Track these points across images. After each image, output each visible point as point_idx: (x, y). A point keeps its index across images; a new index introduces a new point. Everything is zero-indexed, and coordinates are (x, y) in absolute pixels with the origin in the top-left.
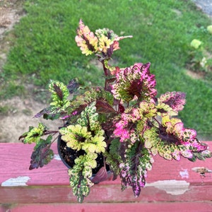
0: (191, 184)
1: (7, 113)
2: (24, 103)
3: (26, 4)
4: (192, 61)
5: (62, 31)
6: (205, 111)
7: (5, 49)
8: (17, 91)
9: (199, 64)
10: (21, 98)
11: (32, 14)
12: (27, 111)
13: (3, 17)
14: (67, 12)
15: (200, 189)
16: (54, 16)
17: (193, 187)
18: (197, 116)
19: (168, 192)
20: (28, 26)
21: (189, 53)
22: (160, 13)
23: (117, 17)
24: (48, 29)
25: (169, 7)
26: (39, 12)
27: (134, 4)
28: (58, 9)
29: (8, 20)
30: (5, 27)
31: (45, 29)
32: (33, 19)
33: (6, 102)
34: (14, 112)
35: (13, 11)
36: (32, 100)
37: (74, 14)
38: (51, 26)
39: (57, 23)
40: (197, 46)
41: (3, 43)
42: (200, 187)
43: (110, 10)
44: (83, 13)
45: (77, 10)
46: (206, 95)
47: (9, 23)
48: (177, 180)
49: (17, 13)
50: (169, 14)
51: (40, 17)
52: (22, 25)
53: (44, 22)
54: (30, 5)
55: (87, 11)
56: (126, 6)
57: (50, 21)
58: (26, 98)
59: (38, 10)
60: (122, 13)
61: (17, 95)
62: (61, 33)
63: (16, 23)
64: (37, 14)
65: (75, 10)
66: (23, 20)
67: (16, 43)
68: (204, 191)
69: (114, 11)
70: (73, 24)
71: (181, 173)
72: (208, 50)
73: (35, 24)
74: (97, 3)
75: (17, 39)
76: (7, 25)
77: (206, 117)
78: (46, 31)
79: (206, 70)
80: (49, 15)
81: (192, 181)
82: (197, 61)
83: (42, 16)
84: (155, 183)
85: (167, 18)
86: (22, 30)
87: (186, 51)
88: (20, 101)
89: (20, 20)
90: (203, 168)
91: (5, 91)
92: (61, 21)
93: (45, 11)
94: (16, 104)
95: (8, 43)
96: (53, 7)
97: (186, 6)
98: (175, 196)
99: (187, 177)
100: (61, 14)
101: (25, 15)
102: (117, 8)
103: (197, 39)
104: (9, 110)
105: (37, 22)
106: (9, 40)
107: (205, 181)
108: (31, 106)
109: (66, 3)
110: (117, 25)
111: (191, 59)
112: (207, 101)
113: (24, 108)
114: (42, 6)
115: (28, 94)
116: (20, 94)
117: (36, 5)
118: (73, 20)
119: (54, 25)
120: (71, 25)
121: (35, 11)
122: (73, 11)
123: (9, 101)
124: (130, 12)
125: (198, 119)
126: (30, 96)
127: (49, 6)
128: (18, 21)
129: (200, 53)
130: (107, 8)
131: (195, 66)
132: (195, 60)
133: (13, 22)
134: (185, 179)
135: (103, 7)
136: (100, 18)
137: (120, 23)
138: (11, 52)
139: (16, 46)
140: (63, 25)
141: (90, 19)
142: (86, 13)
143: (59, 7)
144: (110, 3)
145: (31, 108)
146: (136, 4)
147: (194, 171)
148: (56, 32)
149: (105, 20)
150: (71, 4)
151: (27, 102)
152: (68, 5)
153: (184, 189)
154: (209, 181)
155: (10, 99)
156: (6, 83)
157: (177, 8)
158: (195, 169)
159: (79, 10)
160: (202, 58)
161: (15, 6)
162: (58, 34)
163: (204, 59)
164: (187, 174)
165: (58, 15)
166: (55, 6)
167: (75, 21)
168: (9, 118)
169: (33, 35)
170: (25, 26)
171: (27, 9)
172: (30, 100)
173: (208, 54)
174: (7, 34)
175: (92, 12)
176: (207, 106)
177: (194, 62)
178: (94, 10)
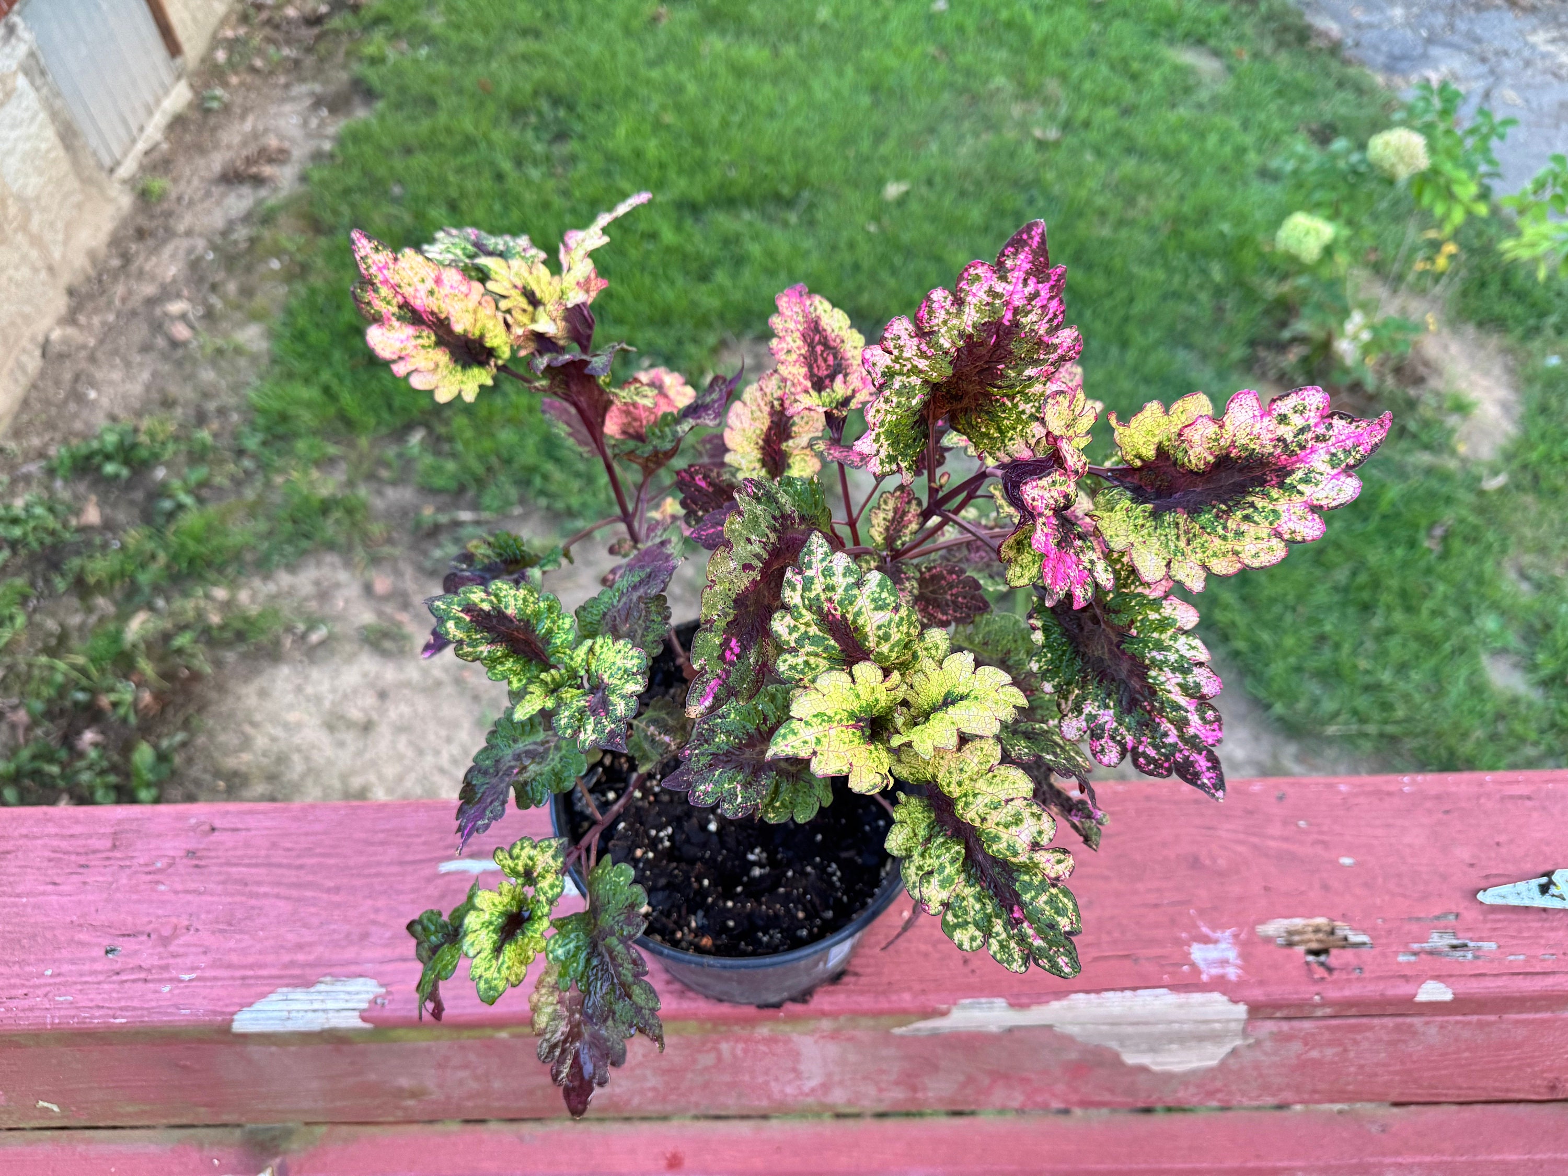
0: (1257, 1011)
1: (277, 643)
2: (368, 589)
3: (370, 50)
4: (1286, 334)
5: (566, 193)
6: (1367, 608)
7: (260, 301)
8: (330, 527)
9: (1325, 346)
10: (348, 564)
11: (398, 106)
12: (386, 635)
13: (248, 126)
14: (590, 84)
15: (1308, 1040)
16: (517, 112)
17: (1269, 1027)
18: (1322, 638)
19: (1131, 1059)
20: (381, 171)
21: (1272, 289)
22: (1104, 70)
23: (865, 100)
24: (487, 184)
25: (1153, 35)
26: (437, 91)
27: (960, 29)
28: (539, 73)
29: (273, 142)
30: (258, 181)
31: (470, 185)
32: (409, 129)
33: (271, 588)
34: (314, 638)
35: (300, 89)
36: (409, 572)
37: (629, 94)
38: (507, 166)
39: (539, 148)
40: (1310, 250)
41: (249, 269)
42: (1307, 1025)
43: (827, 66)
44: (680, 89)
45: (643, 71)
46: (1372, 526)
47: (279, 157)
48: (1174, 988)
49: (318, 102)
50: (1156, 77)
51: (442, 118)
52: (347, 165)
53: (469, 143)
54: (392, 55)
55: (698, 77)
56: (913, 42)
57: (497, 135)
58: (375, 561)
59: (433, 80)
60: (891, 81)
61: (331, 546)
62: (558, 202)
63: (317, 156)
64: (431, 103)
65: (633, 75)
66: (356, 137)
67: (319, 262)
68: (1330, 1052)
69: (849, 71)
70: (625, 152)
71: (1198, 953)
72: (1378, 269)
73: (419, 160)
74: (755, 32)
75: (323, 242)
76: (267, 170)
77: (1370, 645)
78: (480, 194)
79: (1370, 383)
80: (491, 108)
81: (1258, 994)
82: (1320, 335)
83: (453, 114)
84: (1055, 1005)
85: (1146, 97)
86: (347, 192)
87: (1255, 280)
88: (343, 576)
89: (340, 141)
90: (1321, 921)
91: (262, 526)
92: (561, 136)
93: (468, 83)
94: (324, 594)
95: (275, 264)
96: (513, 60)
97: (1248, 28)
98: (1168, 1077)
99: (1232, 973)
100: (557, 101)
101: (361, 114)
102: (866, 54)
103: (1313, 208)
104: (289, 629)
105: (430, 145)
106: (278, 252)
107: (1333, 994)
108: (406, 605)
109: (581, 39)
110: (865, 145)
111: (1283, 325)
112: (1375, 556)
113: (366, 617)
114: (451, 62)
115: (390, 541)
116: (342, 539)
117: (424, 52)
118: (621, 131)
119: (519, 163)
120: (611, 158)
121: (417, 85)
122: (624, 80)
123: (285, 579)
124: (939, 74)
125: (1327, 653)
126: (397, 551)
127: (490, 54)
128: (327, 146)
129: (1333, 285)
130: (811, 57)
131: (1305, 360)
132: (1303, 326)
133: (298, 153)
134: (1219, 984)
135: (789, 51)
136: (772, 115)
137: (880, 136)
138: (290, 312)
139: (317, 282)
140: (573, 159)
141: (715, 122)
142: (692, 89)
143: (545, 58)
144: (824, 27)
145: (403, 617)
146: (970, 25)
147: (1268, 940)
148: (529, 197)
149: (799, 121)
150: (609, 42)
151: (382, 583)
152: (595, 49)
153: (1215, 1037)
154: (1351, 992)
155: (292, 568)
156: (268, 484)
157: (1200, 42)
158: (1275, 928)
159: (655, 74)
160: (1345, 313)
161: (309, 61)
162: (546, 206)
163: (1357, 319)
164: (1232, 955)
165: (544, 105)
166: (526, 58)
167: (636, 131)
168: (285, 670)
169: (408, 218)
170: (366, 173)
171: (372, 76)
172: (398, 573)
173: (1380, 291)
174: (267, 218)
175: (726, 80)
176: (1376, 584)
177: (1295, 340)
178: (740, 71)
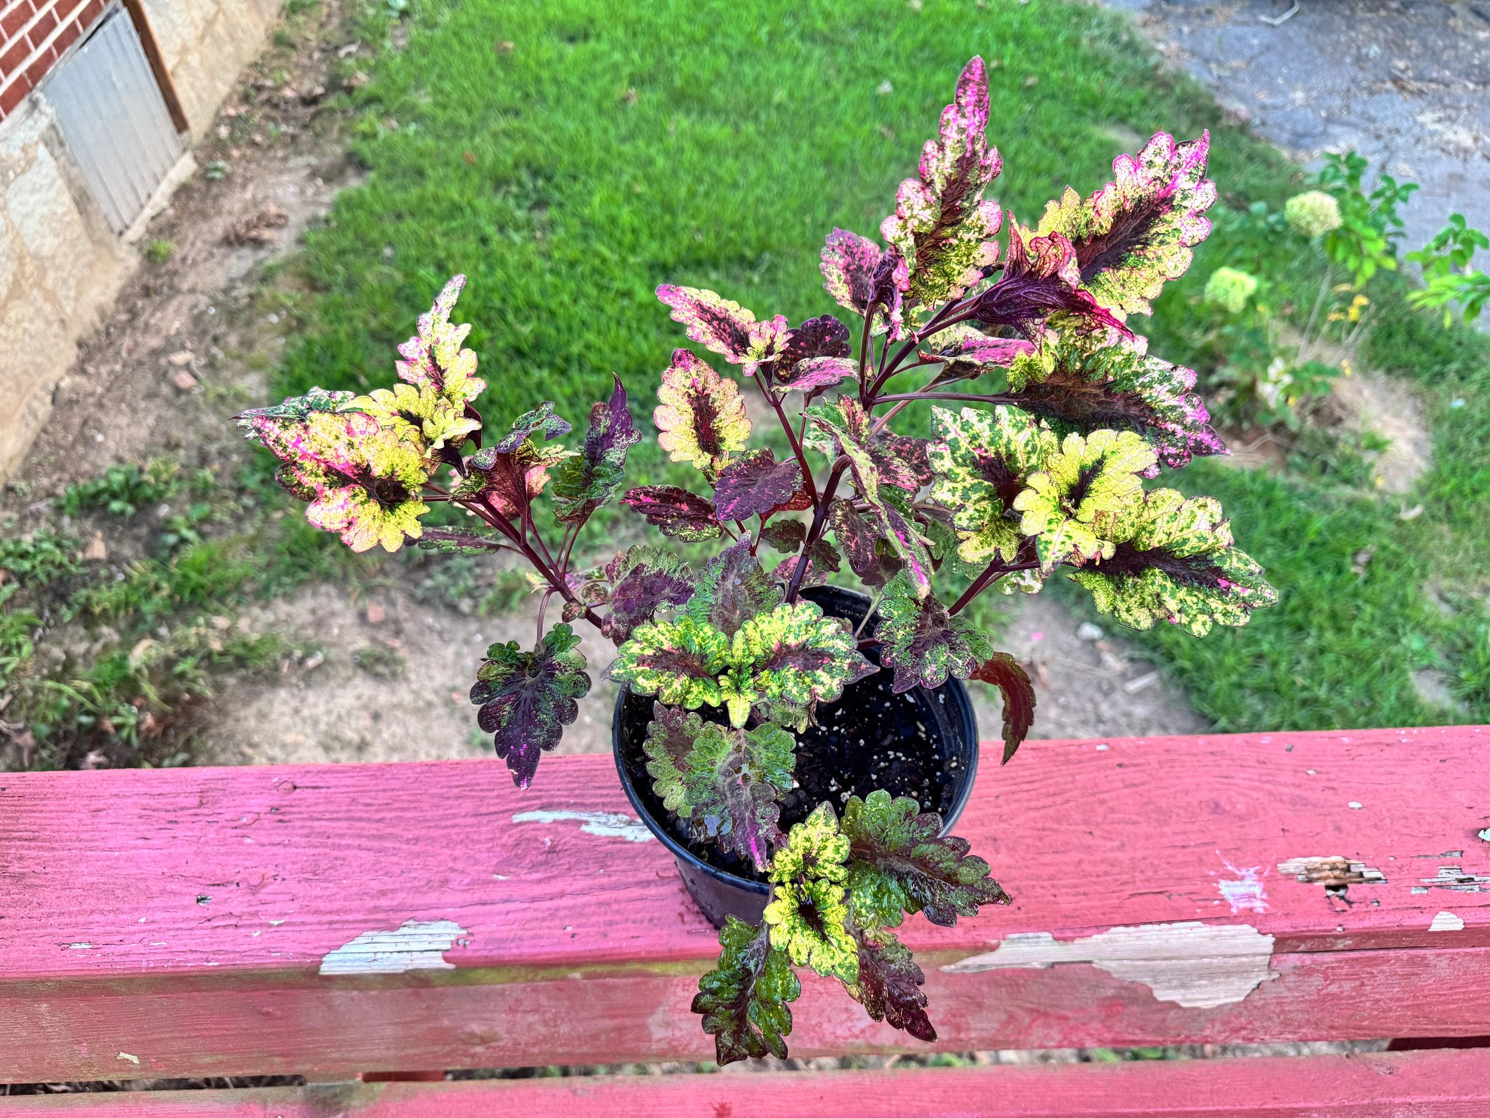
1: (276, 668)
2: (362, 616)
3: (364, 127)
4: (1214, 379)
5: (547, 256)
6: (1300, 628)
7: (259, 352)
8: (326, 560)
9: (1250, 390)
10: (344, 594)
11: (389, 177)
12: (379, 660)
13: (248, 195)
14: (566, 158)
16: (500, 182)
18: (1260, 656)
20: (375, 235)
21: (1198, 339)
22: (1037, 145)
23: (821, 173)
24: (472, 246)
25: (1080, 114)
26: (425, 163)
27: (904, 108)
28: (520, 147)
29: (273, 209)
30: (258, 243)
31: (456, 247)
32: (399, 196)
33: (268, 616)
34: (311, 663)
35: (296, 162)
36: (401, 600)
37: (603, 166)
38: (490, 230)
39: (520, 214)
40: (1236, 301)
41: (249, 323)
43: (784, 141)
44: (651, 162)
45: (615, 145)
46: (1300, 553)
47: (277, 222)
49: (314, 174)
50: (1084, 151)
51: (430, 187)
52: (342, 228)
53: (456, 209)
54: (382, 131)
55: (667, 153)
56: (863, 121)
57: (481, 203)
58: (369, 591)
59: (422, 154)
60: (844, 154)
61: (327, 577)
62: (539, 263)
63: (313, 221)
64: (420, 173)
65: (607, 149)
66: (349, 204)
67: (316, 317)
69: (804, 145)
70: (600, 217)
72: (1293, 321)
73: (409, 225)
74: (717, 112)
75: (319, 297)
76: (267, 234)
77: (1305, 662)
78: (466, 256)
79: (1293, 425)
80: (476, 178)
82: (1246, 379)
83: (440, 183)
85: (1076, 168)
86: (342, 253)
87: (1183, 331)
88: (338, 605)
89: (335, 207)
91: (262, 559)
92: (541, 204)
93: (453, 155)
94: (319, 624)
95: (274, 319)
96: (495, 135)
97: (1165, 109)
100: (535, 173)
101: (354, 183)
102: (819, 130)
103: (1238, 263)
104: (288, 655)
105: (418, 211)
106: (277, 307)
108: (398, 633)
109: (558, 118)
110: (821, 213)
111: (1210, 371)
112: (1304, 581)
113: (363, 644)
114: (438, 137)
115: (383, 572)
116: (337, 571)
117: (412, 128)
118: (596, 200)
119: (501, 229)
120: (587, 224)
121: (406, 159)
122: (598, 154)
123: (282, 608)
124: (885, 150)
125: (1265, 669)
126: (388, 582)
127: (474, 131)
128: (323, 212)
129: (1256, 334)
130: (769, 134)
131: (1231, 402)
132: (1228, 372)
133: (295, 219)
135: (749, 128)
136: (735, 185)
137: (833, 204)
138: (288, 362)
139: (313, 333)
140: (552, 225)
141: (683, 192)
142: (661, 161)
143: (525, 135)
144: (779, 107)
145: (396, 643)
146: (913, 105)
148: (512, 259)
149: (759, 191)
150: (584, 120)
151: (376, 612)
152: (572, 127)
155: (289, 598)
156: (267, 519)
157: (1122, 121)
159: (627, 148)
160: (1267, 360)
161: (306, 137)
162: (528, 266)
163: (1277, 367)
165: (525, 176)
166: (507, 134)
167: (610, 200)
168: (283, 693)
169: (399, 277)
170: (358, 236)
171: (365, 150)
172: (392, 603)
173: (1295, 340)
174: (267, 278)
175: (691, 154)
176: (1308, 607)
177: (1221, 385)
178: (704, 147)
